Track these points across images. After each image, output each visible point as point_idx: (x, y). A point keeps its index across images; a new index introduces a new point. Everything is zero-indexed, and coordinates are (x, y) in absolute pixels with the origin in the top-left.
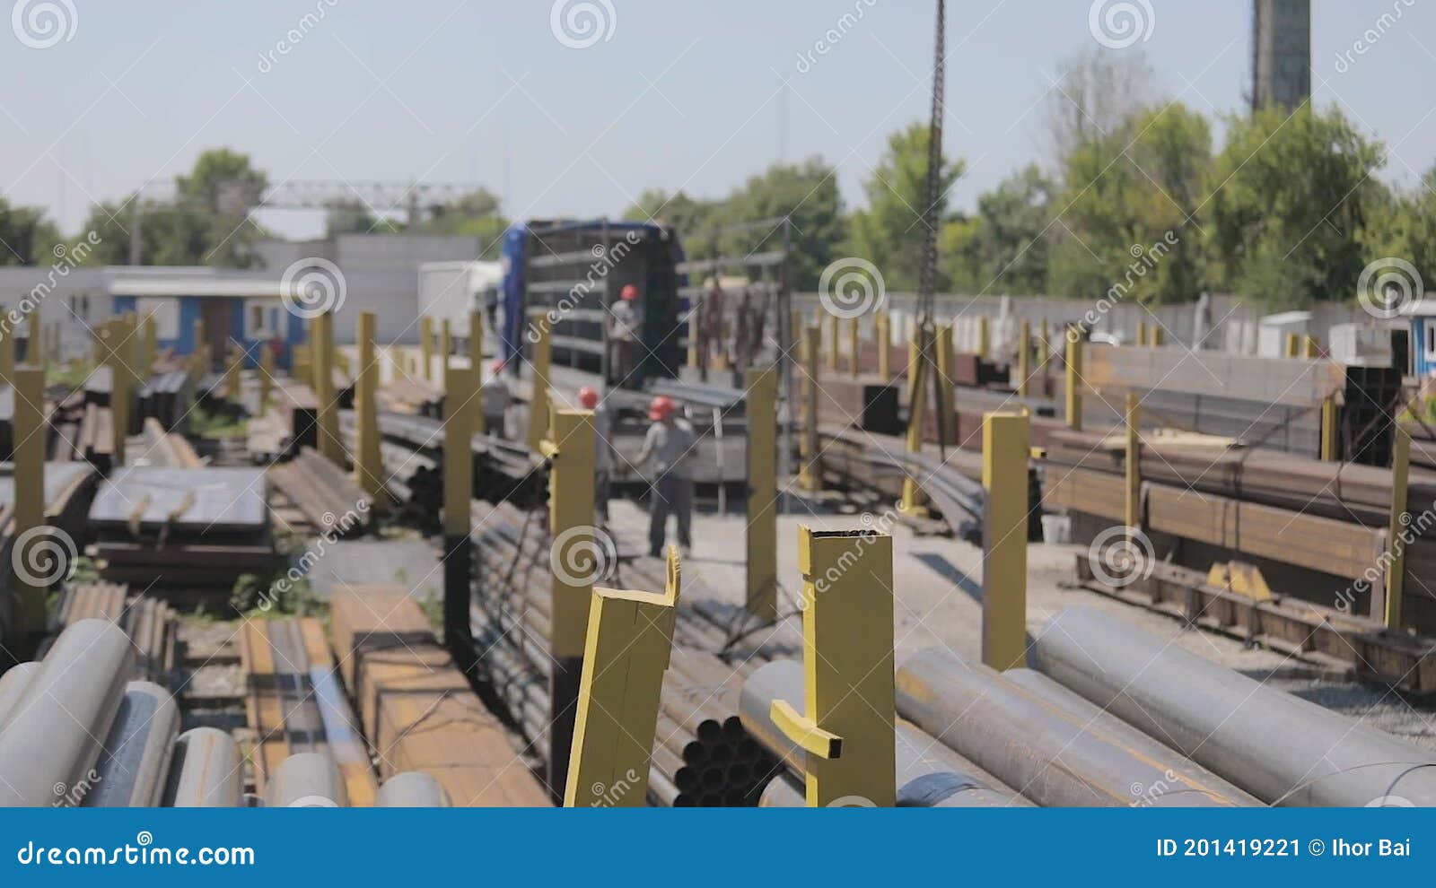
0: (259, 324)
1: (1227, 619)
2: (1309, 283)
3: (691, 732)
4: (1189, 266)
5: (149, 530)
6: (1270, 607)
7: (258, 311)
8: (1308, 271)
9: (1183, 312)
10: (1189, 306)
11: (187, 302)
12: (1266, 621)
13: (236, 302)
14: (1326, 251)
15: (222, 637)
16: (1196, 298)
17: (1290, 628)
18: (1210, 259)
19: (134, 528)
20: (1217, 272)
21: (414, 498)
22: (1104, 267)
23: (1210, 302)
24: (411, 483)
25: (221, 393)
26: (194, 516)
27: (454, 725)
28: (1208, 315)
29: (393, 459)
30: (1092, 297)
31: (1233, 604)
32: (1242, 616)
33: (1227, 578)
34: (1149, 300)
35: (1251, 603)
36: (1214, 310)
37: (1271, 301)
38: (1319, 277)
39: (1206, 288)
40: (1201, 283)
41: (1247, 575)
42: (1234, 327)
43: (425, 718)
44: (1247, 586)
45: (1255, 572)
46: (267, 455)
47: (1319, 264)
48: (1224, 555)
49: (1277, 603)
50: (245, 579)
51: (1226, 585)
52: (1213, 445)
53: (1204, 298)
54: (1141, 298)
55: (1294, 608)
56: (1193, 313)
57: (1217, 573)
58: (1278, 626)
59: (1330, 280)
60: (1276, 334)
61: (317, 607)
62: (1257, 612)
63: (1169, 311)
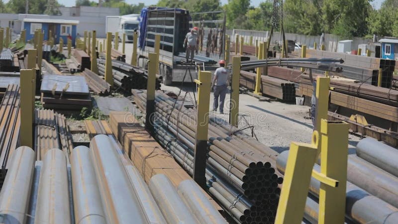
0: (64, 32)
1: (355, 130)
2: (352, 32)
3: (247, 166)
4: (319, 25)
5: (58, 94)
6: (368, 128)
7: (64, 28)
8: (351, 28)
9: (317, 38)
10: (319, 36)
11: (44, 24)
12: (367, 131)
13: (58, 25)
14: (357, 23)
15: (79, 125)
16: (321, 34)
17: (374, 133)
18: (324, 23)
19: (53, 93)
20: (326, 27)
21: (122, 85)
22: (295, 24)
23: (324, 35)
24: (122, 81)
25: (58, 51)
26: (70, 90)
27: (159, 156)
28: (324, 39)
29: (115, 74)
30: (291, 32)
31: (357, 126)
32: (359, 130)
33: (356, 119)
34: (307, 34)
35: (363, 126)
36: (325, 38)
37: (341, 36)
38: (355, 30)
39: (323, 32)
40: (322, 30)
41: (362, 119)
42: (331, 43)
43: (151, 154)
44: (362, 122)
45: (364, 117)
46: (74, 70)
47: (355, 27)
48: (355, 112)
49: (370, 127)
50: (84, 108)
51: (355, 121)
52: (349, 81)
53: (323, 34)
54: (305, 33)
55: (374, 128)
56: (320, 38)
57: (352, 118)
58: (371, 133)
59: (358, 31)
60: (343, 45)
61: (105, 117)
62: (364, 129)
63: (313, 37)
